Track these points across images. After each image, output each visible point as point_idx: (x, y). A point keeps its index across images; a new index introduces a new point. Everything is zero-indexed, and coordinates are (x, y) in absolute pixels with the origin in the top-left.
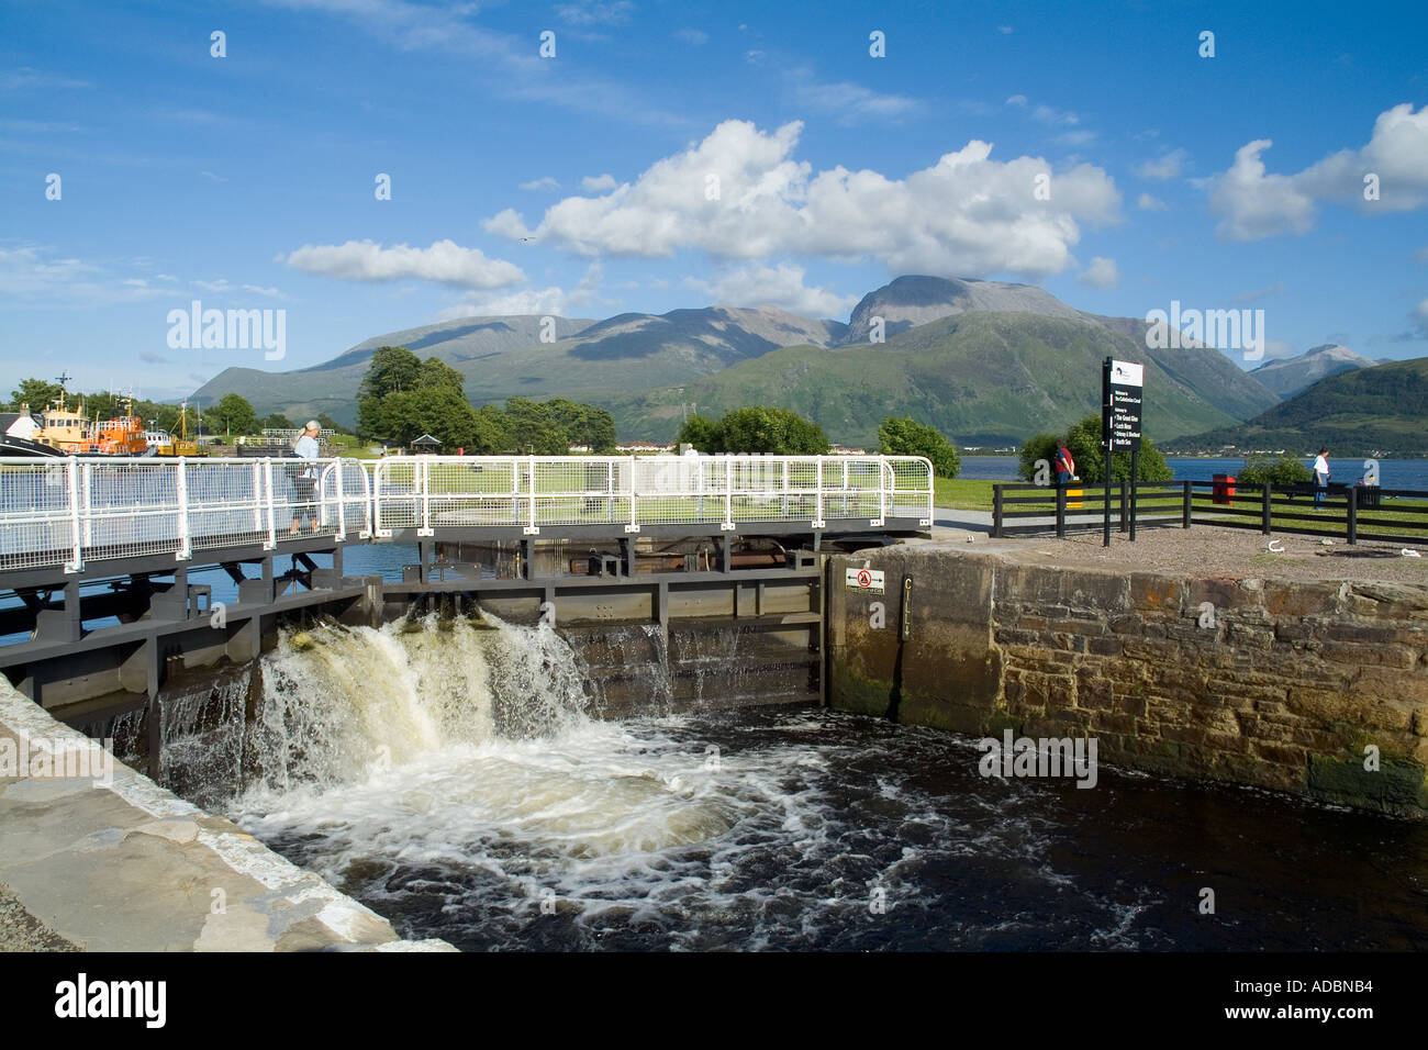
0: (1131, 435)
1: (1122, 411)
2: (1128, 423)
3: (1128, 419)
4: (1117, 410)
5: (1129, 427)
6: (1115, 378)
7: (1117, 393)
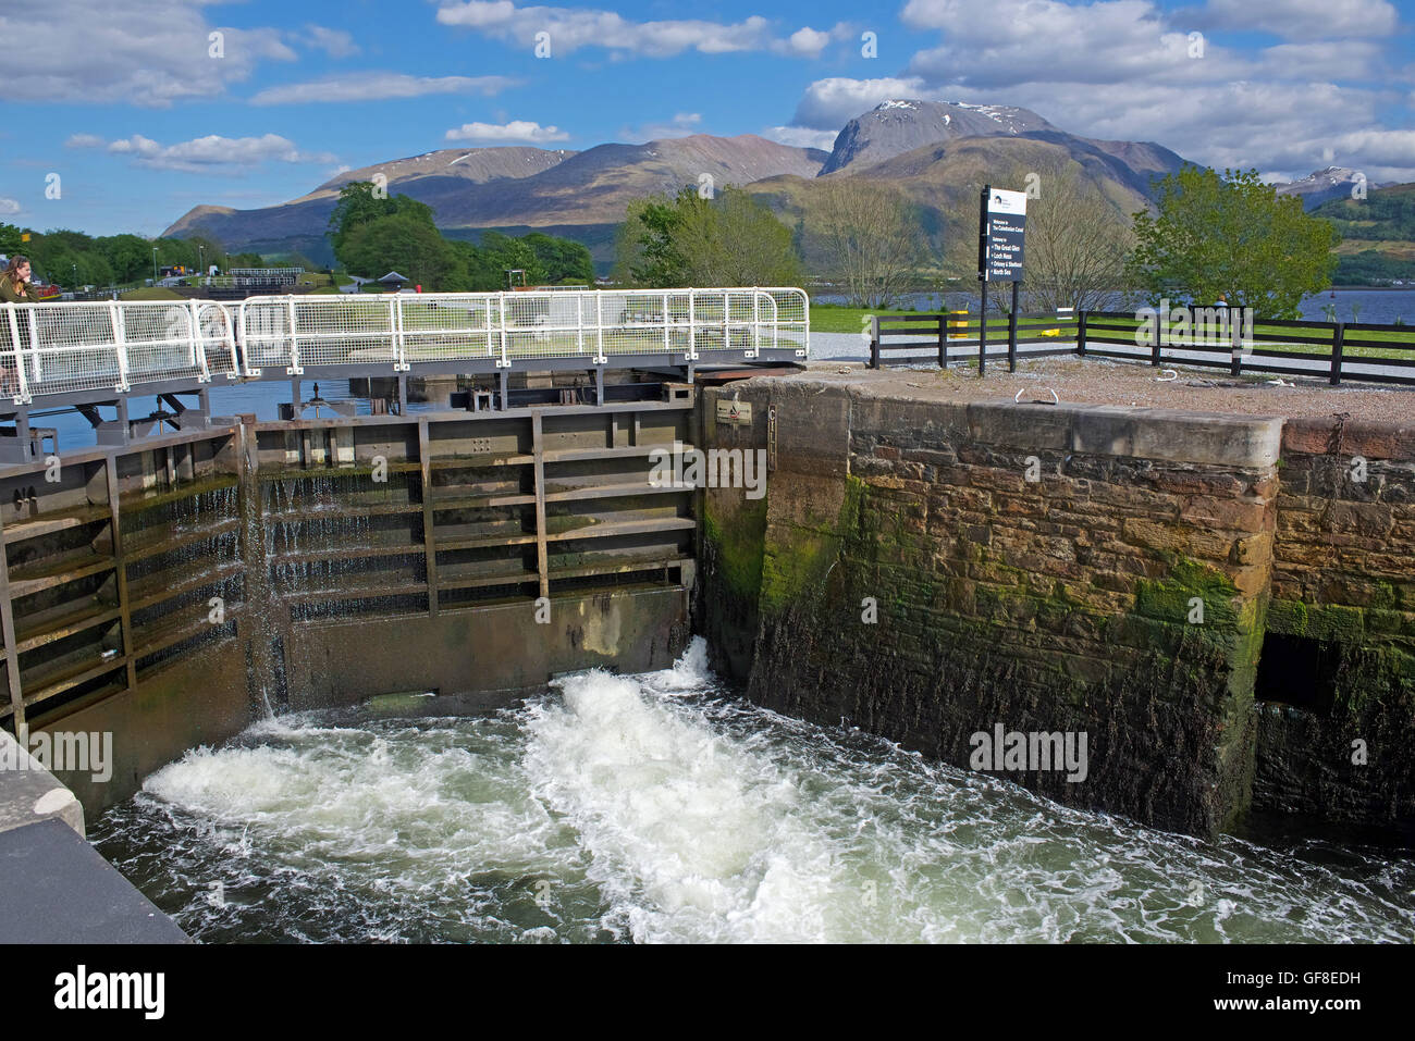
0: (1012, 265)
1: (1001, 240)
2: (1008, 253)
3: (1008, 249)
4: (995, 239)
5: (1009, 257)
6: (993, 207)
7: (995, 222)
